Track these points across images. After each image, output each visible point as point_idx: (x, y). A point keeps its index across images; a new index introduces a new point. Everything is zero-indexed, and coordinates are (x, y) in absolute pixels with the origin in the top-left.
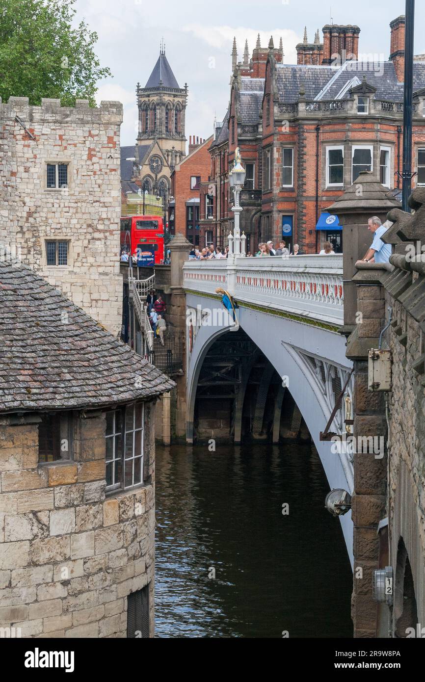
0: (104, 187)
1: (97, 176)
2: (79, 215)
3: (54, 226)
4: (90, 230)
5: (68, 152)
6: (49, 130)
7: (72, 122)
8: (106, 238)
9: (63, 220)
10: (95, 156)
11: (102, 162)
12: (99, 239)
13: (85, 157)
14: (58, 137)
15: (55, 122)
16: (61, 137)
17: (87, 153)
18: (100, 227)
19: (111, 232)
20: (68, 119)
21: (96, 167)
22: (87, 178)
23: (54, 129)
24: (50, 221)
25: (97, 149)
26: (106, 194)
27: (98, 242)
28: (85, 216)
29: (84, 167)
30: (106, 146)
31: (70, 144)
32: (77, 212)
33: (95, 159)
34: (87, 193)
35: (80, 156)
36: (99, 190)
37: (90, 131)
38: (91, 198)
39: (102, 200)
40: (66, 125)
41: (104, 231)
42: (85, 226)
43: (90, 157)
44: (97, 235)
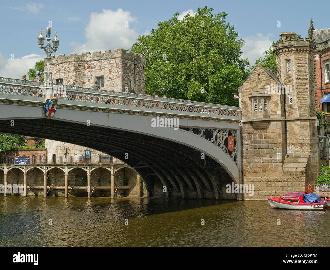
0: (115, 85)
1: (112, 80)
5: (102, 72)
6: (96, 64)
10: (112, 72)
11: (114, 74)
13: (108, 73)
14: (99, 66)
15: (98, 60)
16: (100, 66)
17: (109, 71)
20: (102, 58)
21: (112, 76)
22: (109, 81)
23: (98, 63)
25: (112, 69)
26: (116, 87)
29: (108, 77)
30: (116, 67)
31: (103, 68)
33: (112, 73)
34: (109, 88)
35: (106, 73)
36: (113, 86)
37: (110, 62)
40: (102, 61)
43: (110, 72)
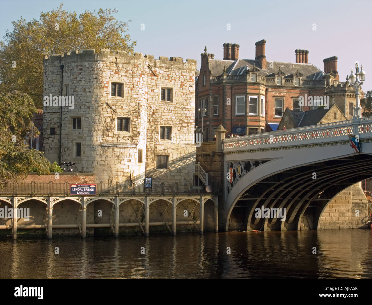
0: (188, 101)
1: (185, 96)
2: (176, 115)
3: (164, 119)
4: (181, 122)
5: (172, 83)
6: (163, 71)
7: (174, 68)
8: (188, 126)
9: (169, 117)
10: (184, 85)
11: (187, 88)
12: (185, 127)
13: (179, 86)
14: (167, 76)
15: (166, 68)
16: (168, 75)
17: (180, 84)
18: (186, 121)
19: (191, 123)
20: (172, 67)
21: (184, 91)
22: (181, 96)
23: (165, 72)
24: (163, 117)
25: (185, 82)
26: (188, 105)
27: (184, 128)
28: (179, 115)
29: (179, 91)
30: (189, 81)
31: (172, 79)
32: (175, 113)
33: (184, 87)
34: (180, 104)
35: (177, 85)
36: (185, 102)
37: (182, 73)
38: (182, 106)
39: (187, 107)
40: (171, 70)
41: (187, 123)
42: (179, 120)
43: (182, 85)
44: (184, 125)
